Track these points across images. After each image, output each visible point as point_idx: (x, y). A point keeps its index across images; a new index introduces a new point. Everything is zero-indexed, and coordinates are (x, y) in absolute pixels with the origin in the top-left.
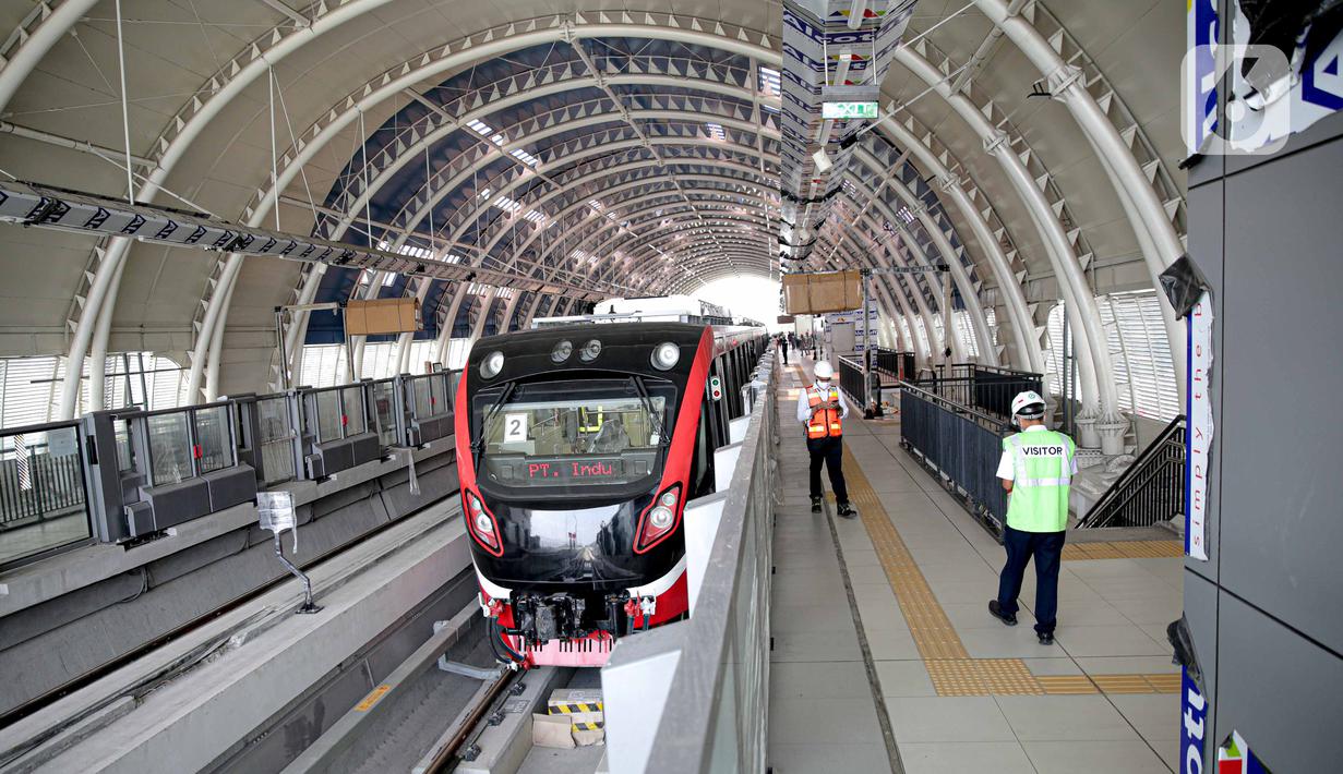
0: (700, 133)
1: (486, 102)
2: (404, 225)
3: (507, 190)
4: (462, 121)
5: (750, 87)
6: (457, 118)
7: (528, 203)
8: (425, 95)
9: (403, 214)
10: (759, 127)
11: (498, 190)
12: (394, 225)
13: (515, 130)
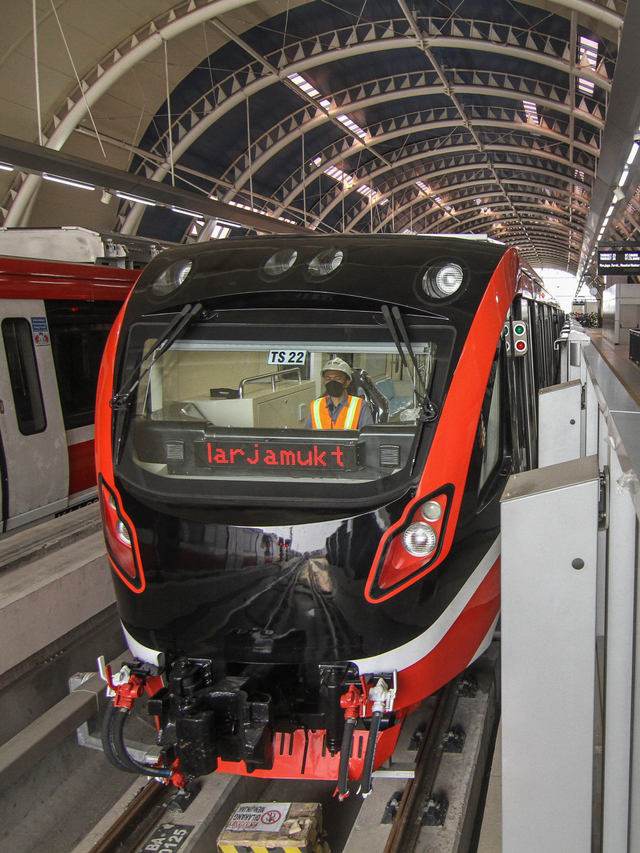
0: (517, 118)
1: (308, 55)
2: (233, 181)
3: (337, 160)
4: (283, 73)
5: (568, 59)
6: (279, 69)
7: (359, 177)
8: (242, 37)
9: (233, 171)
10: (573, 109)
11: (329, 158)
12: (224, 180)
13: (342, 96)
